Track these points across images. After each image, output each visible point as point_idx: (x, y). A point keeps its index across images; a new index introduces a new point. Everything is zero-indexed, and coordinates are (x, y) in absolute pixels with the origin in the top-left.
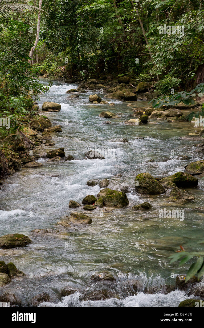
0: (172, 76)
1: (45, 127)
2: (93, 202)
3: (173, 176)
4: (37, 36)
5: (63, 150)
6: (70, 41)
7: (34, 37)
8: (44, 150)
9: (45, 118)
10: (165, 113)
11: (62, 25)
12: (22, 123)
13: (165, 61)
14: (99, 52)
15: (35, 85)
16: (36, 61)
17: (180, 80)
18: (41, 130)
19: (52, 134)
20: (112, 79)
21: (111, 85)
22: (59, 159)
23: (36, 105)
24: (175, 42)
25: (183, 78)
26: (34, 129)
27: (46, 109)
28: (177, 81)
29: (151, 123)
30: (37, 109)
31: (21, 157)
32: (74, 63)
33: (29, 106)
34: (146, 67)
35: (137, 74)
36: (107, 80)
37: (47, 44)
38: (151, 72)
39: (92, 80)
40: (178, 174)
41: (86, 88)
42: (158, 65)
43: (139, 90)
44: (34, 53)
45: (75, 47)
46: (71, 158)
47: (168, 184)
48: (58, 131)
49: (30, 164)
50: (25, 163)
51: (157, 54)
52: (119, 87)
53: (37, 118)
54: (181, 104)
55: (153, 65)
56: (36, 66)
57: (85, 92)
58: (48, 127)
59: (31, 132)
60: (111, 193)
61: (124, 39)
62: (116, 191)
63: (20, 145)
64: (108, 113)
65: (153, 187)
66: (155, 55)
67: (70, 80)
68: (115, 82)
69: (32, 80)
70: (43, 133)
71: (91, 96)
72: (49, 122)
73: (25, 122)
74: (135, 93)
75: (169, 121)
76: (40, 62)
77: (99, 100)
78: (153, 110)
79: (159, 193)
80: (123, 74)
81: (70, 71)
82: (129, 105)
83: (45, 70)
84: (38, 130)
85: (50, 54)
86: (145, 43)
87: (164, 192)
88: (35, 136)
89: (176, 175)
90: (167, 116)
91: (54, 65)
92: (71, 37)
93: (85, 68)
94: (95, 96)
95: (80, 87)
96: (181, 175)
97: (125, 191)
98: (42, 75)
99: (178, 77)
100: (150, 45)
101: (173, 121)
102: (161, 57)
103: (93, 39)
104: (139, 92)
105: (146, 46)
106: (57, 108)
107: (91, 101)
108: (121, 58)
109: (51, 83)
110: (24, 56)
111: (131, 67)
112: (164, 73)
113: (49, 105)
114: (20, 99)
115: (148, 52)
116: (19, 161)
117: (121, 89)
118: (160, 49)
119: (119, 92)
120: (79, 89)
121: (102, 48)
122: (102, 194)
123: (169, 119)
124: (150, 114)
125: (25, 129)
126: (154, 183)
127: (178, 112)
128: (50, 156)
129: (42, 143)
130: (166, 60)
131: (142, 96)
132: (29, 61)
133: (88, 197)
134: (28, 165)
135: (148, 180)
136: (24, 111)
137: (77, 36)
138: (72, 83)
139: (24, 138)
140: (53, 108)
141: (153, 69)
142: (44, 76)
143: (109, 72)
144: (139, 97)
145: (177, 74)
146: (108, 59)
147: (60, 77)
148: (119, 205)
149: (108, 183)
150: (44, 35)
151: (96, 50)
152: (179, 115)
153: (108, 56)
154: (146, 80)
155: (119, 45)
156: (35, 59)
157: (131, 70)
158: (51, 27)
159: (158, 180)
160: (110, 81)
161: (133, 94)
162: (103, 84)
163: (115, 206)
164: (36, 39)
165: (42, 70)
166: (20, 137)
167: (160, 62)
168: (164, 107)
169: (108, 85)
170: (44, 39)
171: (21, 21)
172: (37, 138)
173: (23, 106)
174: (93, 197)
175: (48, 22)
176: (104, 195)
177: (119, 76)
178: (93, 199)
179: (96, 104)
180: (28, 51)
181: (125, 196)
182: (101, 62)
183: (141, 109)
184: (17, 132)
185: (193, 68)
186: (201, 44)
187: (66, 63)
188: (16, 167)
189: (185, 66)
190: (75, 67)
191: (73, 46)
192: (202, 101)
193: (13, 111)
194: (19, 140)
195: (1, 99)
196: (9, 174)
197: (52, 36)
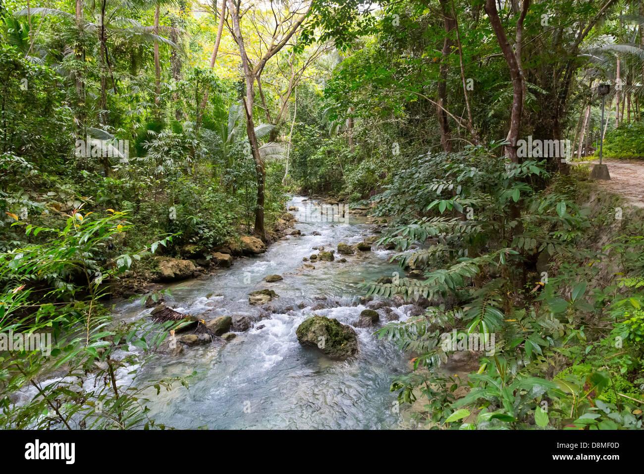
0: (357, 192)
1: (290, 219)
2: (316, 258)
3: (358, 245)
4: (287, 171)
5: (299, 231)
6: (304, 174)
8: (290, 231)
9: (290, 214)
10: (354, 212)
11: (299, 166)
12: (278, 217)
14: (319, 180)
15: (285, 197)
17: (361, 195)
18: (288, 221)
19: (294, 223)
20: (326, 194)
21: (325, 197)
22: (297, 235)
23: (286, 208)
24: (358, 174)
25: (363, 194)
26: (285, 220)
27: (291, 210)
28: (359, 195)
30: (286, 210)
31: (277, 235)
32: (306, 186)
33: (282, 208)
34: (343, 188)
35: (339, 192)
36: (323, 195)
37: (292, 176)
38: (346, 191)
39: (315, 195)
40: (360, 244)
41: (312, 199)
42: (350, 187)
44: (285, 180)
46: (304, 235)
47: (355, 249)
49: (283, 238)
50: (280, 238)
52: (329, 198)
53: (286, 214)
54: (362, 207)
55: (347, 187)
56: (286, 187)
58: (292, 219)
59: (283, 221)
60: (325, 254)
61: (332, 173)
62: (328, 252)
63: (277, 228)
65: (347, 251)
66: (348, 181)
68: (327, 196)
69: (284, 194)
72: (292, 216)
73: (280, 216)
76: (288, 185)
79: (350, 254)
80: (331, 192)
81: (303, 190)
83: (290, 190)
85: (293, 181)
86: (342, 175)
87: (353, 253)
88: (285, 224)
90: (355, 213)
91: (295, 187)
92: (304, 172)
93: (311, 188)
95: (309, 198)
96: (362, 244)
97: (333, 252)
99: (360, 193)
100: (345, 177)
101: (357, 216)
102: (351, 182)
103: (316, 173)
104: (339, 201)
106: (296, 209)
108: (330, 183)
109: (292, 196)
110: (279, 182)
111: (336, 188)
112: (353, 191)
113: (292, 207)
115: (344, 180)
116: (277, 237)
118: (351, 178)
119: (329, 201)
121: (320, 178)
125: (280, 220)
126: (347, 248)
127: (360, 211)
128: (293, 234)
129: (289, 227)
130: (354, 184)
131: (341, 203)
132: (282, 185)
133: (313, 255)
135: (344, 247)
136: (280, 210)
137: (307, 172)
138: (304, 196)
139: (279, 224)
140: (294, 209)
141: (347, 189)
142: (290, 192)
143: (324, 191)
145: (360, 192)
146: (323, 184)
147: (298, 193)
148: (329, 260)
149: (323, 249)
150: (290, 171)
151: (317, 179)
152: (361, 213)
153: (324, 182)
154: (343, 195)
155: (329, 176)
156: (285, 184)
157: (335, 190)
158: (293, 167)
159: (350, 247)
161: (336, 202)
162: (321, 197)
163: (327, 260)
164: (286, 173)
166: (277, 224)
167: (351, 185)
171: (278, 164)
173: (279, 208)
174: (315, 255)
175: (292, 164)
176: (321, 254)
177: (329, 192)
180: (281, 179)
181: (333, 255)
182: (320, 186)
184: (276, 221)
185: (368, 189)
186: (373, 176)
187: (301, 186)
188: (275, 240)
189: (363, 188)
190: (306, 188)
191: (305, 177)
192: (373, 206)
193: (273, 210)
194: (276, 226)
195: (268, 204)
196: (272, 243)
197: (294, 172)
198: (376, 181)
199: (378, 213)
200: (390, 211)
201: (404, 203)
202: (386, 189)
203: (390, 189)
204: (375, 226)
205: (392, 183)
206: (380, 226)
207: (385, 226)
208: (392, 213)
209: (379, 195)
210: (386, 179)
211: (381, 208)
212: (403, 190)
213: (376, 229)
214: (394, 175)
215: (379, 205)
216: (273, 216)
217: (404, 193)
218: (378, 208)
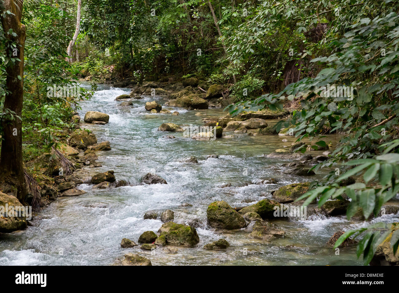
0: (253, 76)
1: (89, 144)
2: (153, 240)
3: (256, 205)
4: (77, 27)
5: (112, 173)
6: (120, 33)
7: (74, 28)
8: (88, 172)
9: (89, 132)
10: (245, 123)
11: (108, 12)
12: (58, 139)
13: (243, 57)
14: (158, 46)
16: (76, 60)
17: (263, 81)
18: (83, 148)
20: (176, 80)
21: (174, 89)
22: (107, 184)
23: (76, 116)
24: (256, 31)
25: (267, 79)
26: (74, 146)
27: (89, 121)
28: (259, 82)
29: (226, 137)
30: (78, 121)
31: (57, 183)
32: (126, 61)
33: (68, 117)
34: (219, 65)
35: (208, 75)
36: (169, 82)
37: (91, 36)
38: (226, 72)
39: (149, 83)
40: (263, 202)
41: (142, 93)
42: (235, 62)
43: (211, 94)
44: (74, 48)
45: (126, 40)
46: (123, 183)
47: (250, 216)
48: (106, 149)
49: (69, 192)
50: (62, 191)
51: (233, 47)
52: (184, 91)
53: (78, 132)
54: (265, 112)
55: (228, 63)
56: (75, 65)
57: (140, 98)
58: (92, 144)
59: (70, 150)
60: (176, 229)
61: (190, 29)
62: (183, 225)
63: (56, 168)
64: (171, 125)
65: (231, 220)
66: (231, 49)
67: (121, 83)
68: (179, 85)
69: (71, 82)
70: (87, 151)
71: (148, 104)
72: (93, 137)
73: (63, 138)
74: (205, 99)
75: (250, 135)
76: (81, 61)
77: (158, 109)
78: (229, 121)
79: (238, 227)
80: (189, 75)
81: (120, 71)
82: (198, 114)
83: (87, 71)
84: (79, 148)
85: (94, 50)
86: (217, 34)
87: (246, 226)
88: (75, 156)
89: (260, 203)
90: (248, 128)
91: (100, 63)
92: (121, 28)
94: (153, 103)
95: (134, 92)
96: (267, 204)
97: (196, 224)
98: (84, 77)
99: (261, 77)
100: (224, 37)
101: (255, 134)
102: (238, 51)
103: (150, 29)
104: (210, 98)
105: (219, 39)
106: (104, 120)
107: (149, 109)
108: (186, 54)
109: (95, 88)
110: (59, 52)
111: (200, 65)
112: (243, 73)
113: (93, 115)
114: (55, 107)
115: (221, 45)
116: (55, 189)
117: (186, 94)
118: (237, 41)
119: (184, 97)
120: (132, 95)
121: (162, 41)
122: (164, 230)
123: (249, 131)
124: (225, 126)
125: (62, 146)
126: (231, 214)
127: (262, 122)
128: (94, 181)
129: (85, 164)
130: (245, 56)
131: (214, 103)
132: (67, 59)
133: (146, 233)
134: (66, 193)
135: (224, 210)
136: (62, 122)
137: (129, 26)
138: (122, 86)
139: (61, 158)
140: (98, 119)
141: (229, 67)
142: (87, 78)
143: (171, 72)
144: (211, 104)
145: (259, 74)
146: (169, 55)
147: (107, 79)
148: (187, 244)
149: (172, 218)
150: (86, 26)
151: (154, 44)
152: (264, 127)
153: (170, 52)
154: (219, 82)
155: (184, 37)
156: (75, 56)
157: (200, 70)
158: (94, 15)
159: (238, 210)
160: (172, 84)
161: (202, 101)
162: (163, 87)
163: (182, 245)
164: (76, 31)
165: (83, 71)
166: (57, 157)
167: (237, 57)
168: (243, 117)
169: (171, 88)
170: (86, 30)
172: (78, 158)
173: (60, 117)
174: (152, 233)
176: (167, 230)
177: (184, 77)
178: (152, 236)
179: (154, 113)
180: (64, 46)
181: (195, 232)
182: (160, 60)
183: (214, 119)
184: (53, 150)
185: (280, 66)
186: (290, 33)
187: (114, 61)
188: (51, 197)
189: (269, 64)
190: (126, 66)
191: (124, 40)
192: (293, 108)
193: (46, 123)
194: (54, 161)
195: (31, 108)
196: (42, 206)
197: (95, 27)
198: (300, 47)
199: (303, 126)
200: (332, 120)
201: (369, 100)
202: (325, 65)
203: (334, 65)
204: (299, 157)
205: (339, 52)
206: (310, 158)
207: (323, 159)
208: (339, 125)
209: (305, 80)
210: (324, 41)
211: (310, 114)
212: (366, 68)
213: (302, 166)
214: (343, 31)
215: (306, 107)
216: (45, 137)
217: (368, 75)
218: (304, 113)
